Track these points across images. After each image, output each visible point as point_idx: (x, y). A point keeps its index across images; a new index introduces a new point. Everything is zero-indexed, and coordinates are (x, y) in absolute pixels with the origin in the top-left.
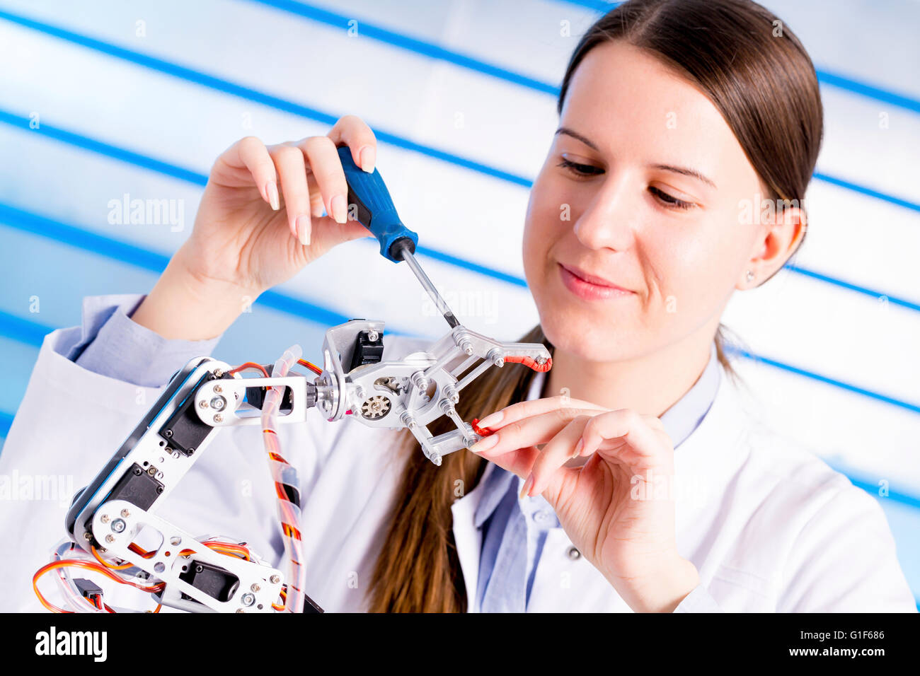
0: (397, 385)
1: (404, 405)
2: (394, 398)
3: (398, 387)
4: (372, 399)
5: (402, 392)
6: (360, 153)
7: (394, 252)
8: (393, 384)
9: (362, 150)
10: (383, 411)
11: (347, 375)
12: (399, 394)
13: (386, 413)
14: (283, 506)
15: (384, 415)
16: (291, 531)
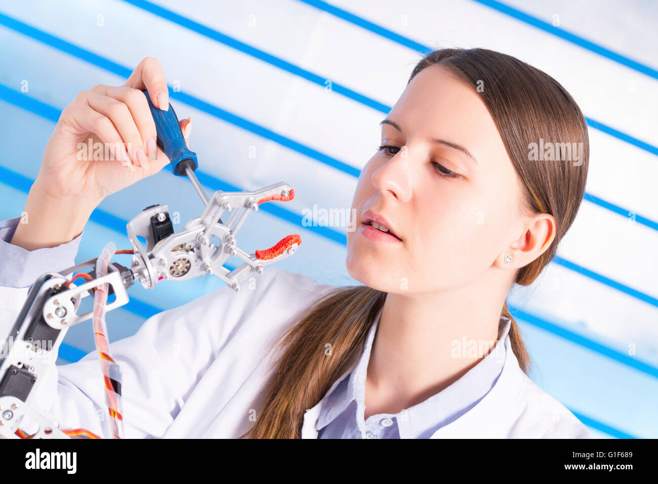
0: (190, 246)
1: (200, 257)
2: (191, 256)
3: (192, 247)
4: (174, 263)
5: (195, 249)
6: (157, 97)
7: (180, 168)
8: (187, 247)
9: (158, 95)
10: (187, 268)
11: (149, 254)
12: (194, 252)
13: (188, 268)
14: (110, 396)
15: (188, 270)
16: (114, 413)
